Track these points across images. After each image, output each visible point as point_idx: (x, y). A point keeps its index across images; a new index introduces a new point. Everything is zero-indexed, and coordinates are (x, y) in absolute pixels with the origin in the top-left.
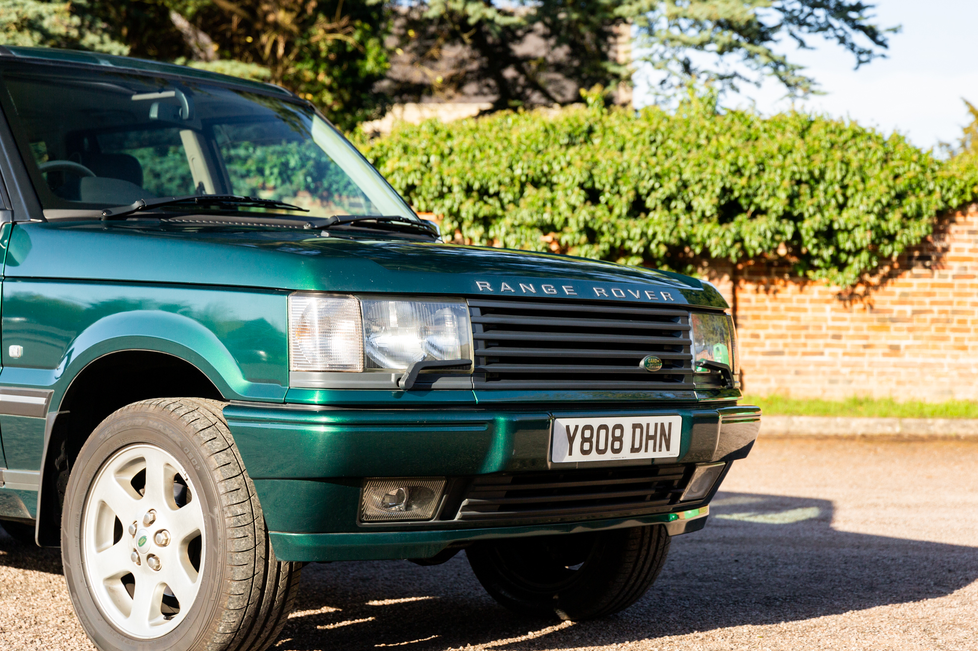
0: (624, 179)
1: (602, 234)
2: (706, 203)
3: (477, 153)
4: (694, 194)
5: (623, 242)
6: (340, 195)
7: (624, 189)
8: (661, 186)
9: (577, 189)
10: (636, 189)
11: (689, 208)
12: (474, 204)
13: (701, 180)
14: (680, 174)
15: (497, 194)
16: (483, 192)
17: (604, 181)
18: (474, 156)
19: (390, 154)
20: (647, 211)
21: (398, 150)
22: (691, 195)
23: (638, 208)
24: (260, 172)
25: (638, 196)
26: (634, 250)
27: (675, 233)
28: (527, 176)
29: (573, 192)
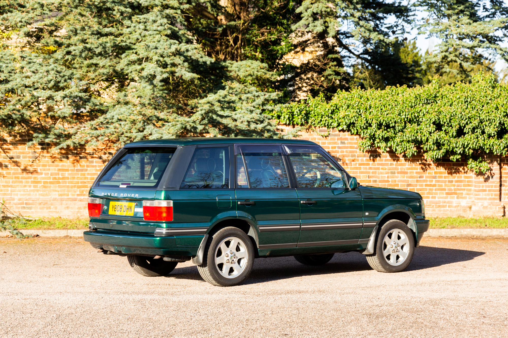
0: (454, 120)
1: (444, 145)
2: (491, 130)
3: (383, 107)
4: (486, 126)
5: (453, 148)
6: (315, 127)
7: (453, 124)
8: (471, 123)
9: (432, 125)
10: (459, 124)
11: (483, 132)
12: (382, 132)
13: (489, 119)
14: (479, 117)
15: (394, 127)
16: (388, 126)
17: (445, 121)
18: (381, 109)
19: (341, 109)
20: (464, 134)
21: (345, 107)
22: (484, 126)
23: (460, 133)
24: (279, 117)
25: (460, 127)
26: (459, 152)
27: (478, 144)
28: (407, 118)
29: (430, 125)
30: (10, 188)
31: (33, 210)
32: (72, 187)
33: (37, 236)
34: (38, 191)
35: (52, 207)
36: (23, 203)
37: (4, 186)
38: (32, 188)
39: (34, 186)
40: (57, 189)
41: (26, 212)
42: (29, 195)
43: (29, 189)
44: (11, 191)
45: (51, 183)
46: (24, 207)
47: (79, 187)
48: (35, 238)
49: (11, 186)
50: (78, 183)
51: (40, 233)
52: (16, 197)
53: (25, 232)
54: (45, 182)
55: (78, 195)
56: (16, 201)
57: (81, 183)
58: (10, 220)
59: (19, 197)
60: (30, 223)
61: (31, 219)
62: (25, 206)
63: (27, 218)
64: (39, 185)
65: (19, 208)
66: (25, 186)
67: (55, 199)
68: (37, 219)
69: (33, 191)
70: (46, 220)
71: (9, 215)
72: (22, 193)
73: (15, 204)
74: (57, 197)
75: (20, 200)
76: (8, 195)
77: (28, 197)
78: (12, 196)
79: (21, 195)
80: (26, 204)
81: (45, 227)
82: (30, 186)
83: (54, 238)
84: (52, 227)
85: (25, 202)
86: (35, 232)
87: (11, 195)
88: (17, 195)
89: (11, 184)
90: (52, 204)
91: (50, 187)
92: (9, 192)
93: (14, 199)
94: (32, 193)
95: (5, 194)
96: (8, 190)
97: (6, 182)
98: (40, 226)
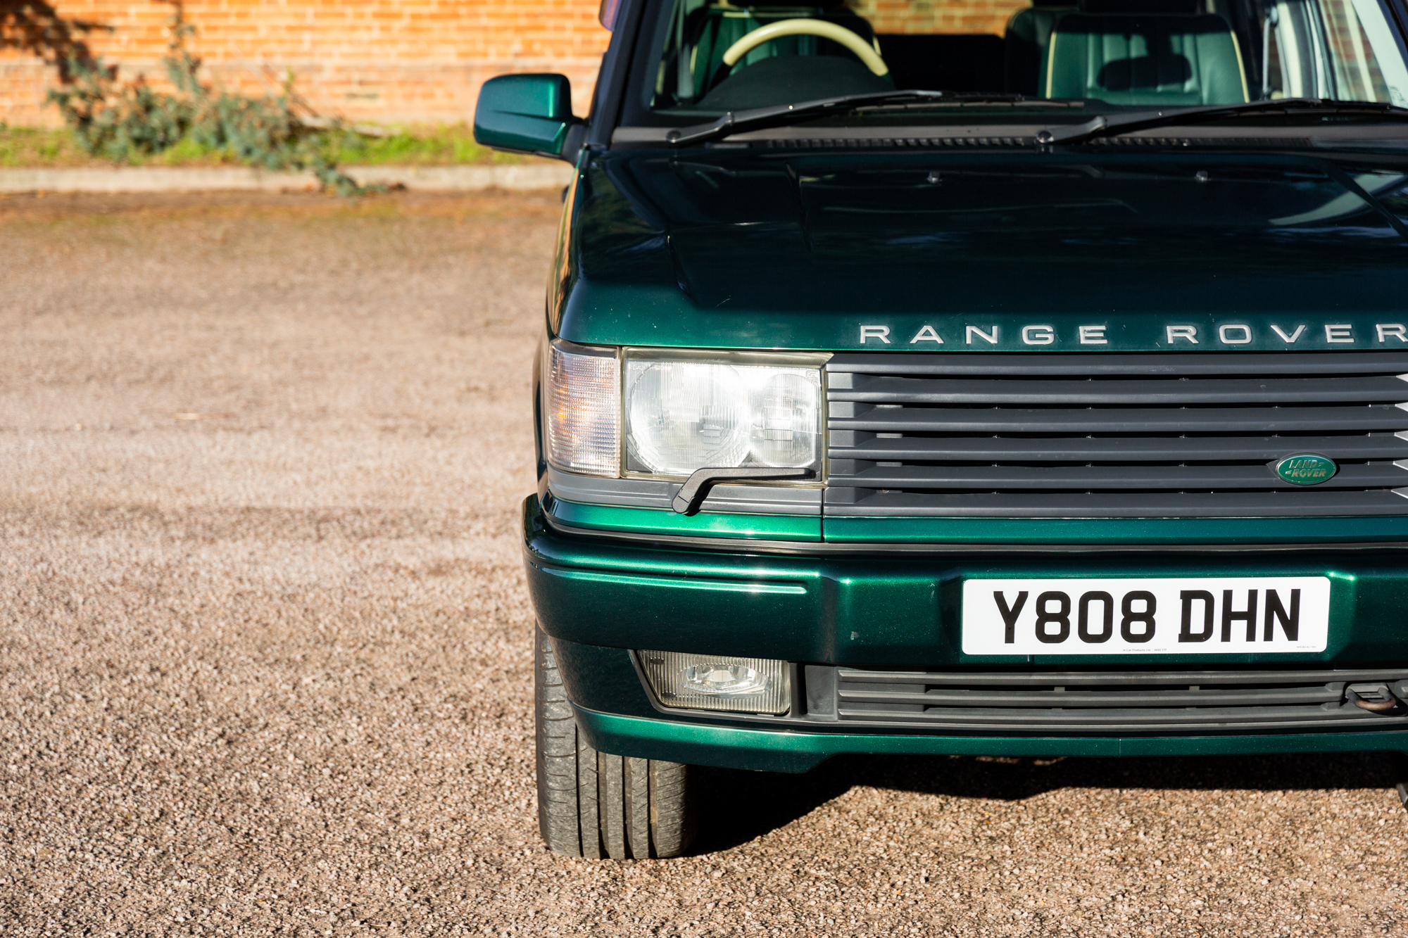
30: (307, 36)
31: (380, 103)
32: (499, 29)
33: (400, 187)
34: (393, 42)
35: (439, 92)
36: (348, 82)
37: (290, 29)
38: (376, 34)
39: (384, 29)
40: (454, 35)
41: (359, 110)
42: (368, 55)
43: (363, 35)
44: (315, 43)
45: (433, 17)
46: (352, 96)
47: (519, 29)
48: (397, 195)
49: (312, 29)
50: (514, 16)
51: (408, 176)
52: (328, 63)
53: (363, 176)
54: (415, 16)
55: (517, 55)
56: (327, 75)
57: (529, 15)
58: (314, 138)
59: (337, 61)
60: (377, 144)
61: (377, 131)
62: (355, 89)
63: (366, 129)
64: (398, 24)
65: (336, 96)
66: (353, 28)
67: (446, 69)
68: (396, 131)
69: (379, 42)
70: (424, 135)
71: (308, 120)
72: (346, 48)
73: (329, 84)
74: (453, 60)
75: (340, 69)
76: (305, 54)
77: (363, 62)
78: (317, 60)
79: (344, 55)
80: (361, 83)
81: (425, 156)
82: (369, 28)
83: (456, 196)
84: (443, 158)
85: (356, 76)
86: (390, 175)
87: (310, 54)
88: (329, 55)
89: (310, 21)
90: (438, 84)
91: (429, 30)
92: (306, 47)
93: (319, 69)
94: (375, 49)
95: (293, 54)
96: (300, 42)
97: (296, 15)
98: (405, 155)
